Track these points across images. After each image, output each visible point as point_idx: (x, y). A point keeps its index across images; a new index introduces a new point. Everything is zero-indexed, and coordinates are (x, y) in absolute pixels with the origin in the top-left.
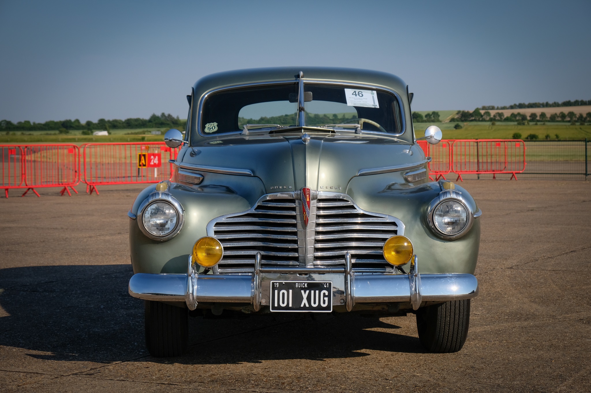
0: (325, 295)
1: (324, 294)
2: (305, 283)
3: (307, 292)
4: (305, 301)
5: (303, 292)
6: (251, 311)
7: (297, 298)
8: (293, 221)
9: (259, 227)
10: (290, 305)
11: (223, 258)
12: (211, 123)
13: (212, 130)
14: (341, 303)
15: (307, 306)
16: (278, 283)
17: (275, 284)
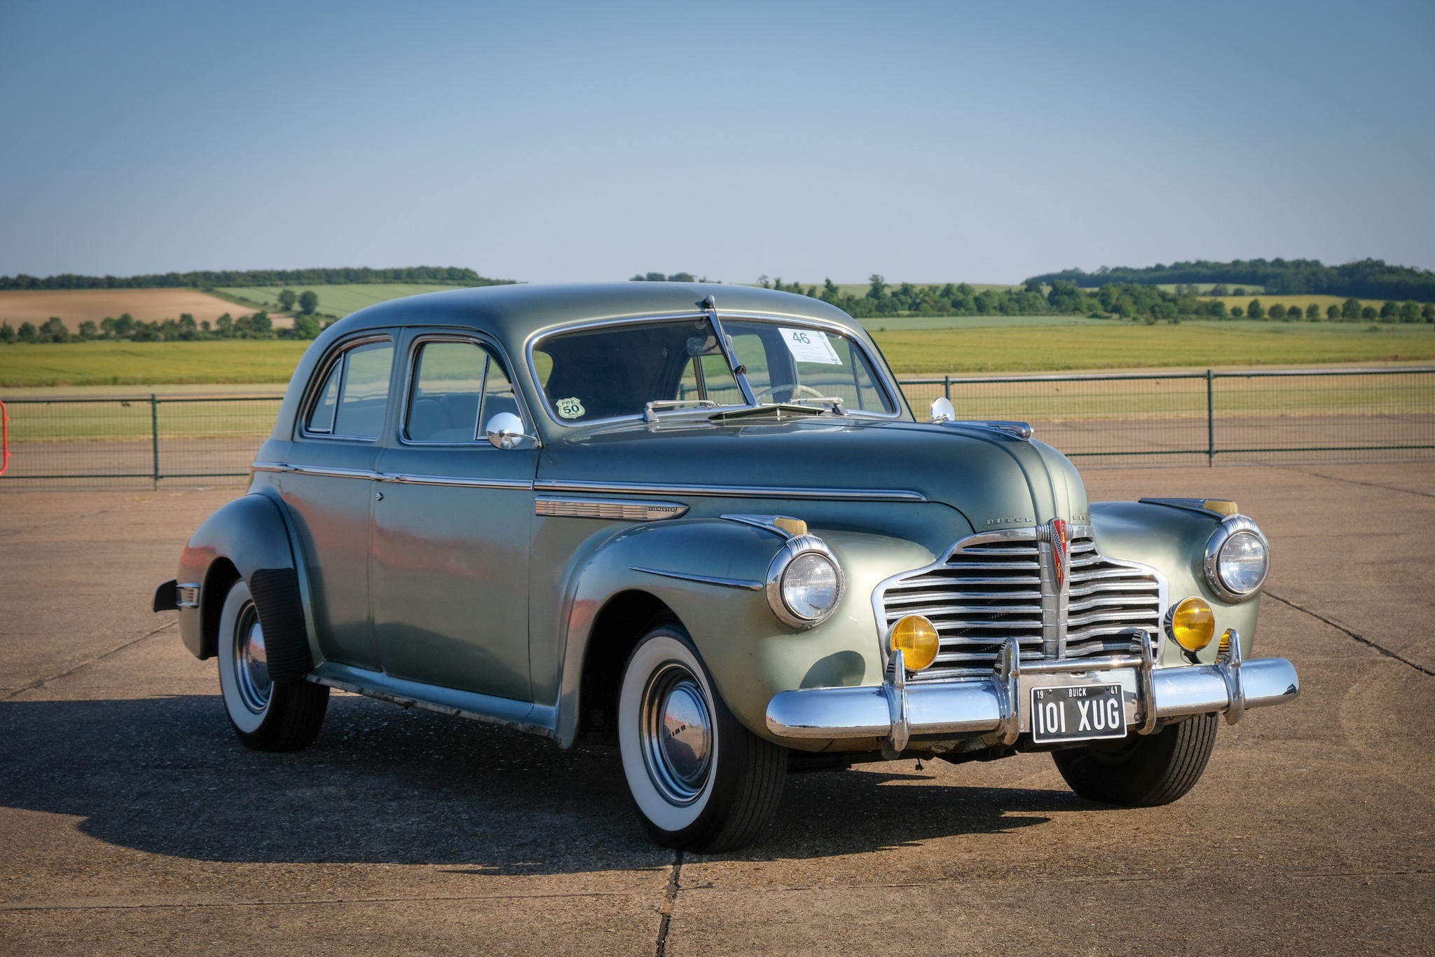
0: (1113, 709)
1: (1112, 705)
2: (1082, 688)
3: (1087, 703)
4: (1084, 720)
5: (1080, 703)
6: (946, 748)
7: (1073, 716)
8: (1035, 580)
9: (959, 593)
10: (1063, 730)
11: (940, 651)
12: (567, 400)
13: (572, 412)
14: (1136, 720)
15: (1089, 728)
16: (1042, 692)
17: (1038, 693)
